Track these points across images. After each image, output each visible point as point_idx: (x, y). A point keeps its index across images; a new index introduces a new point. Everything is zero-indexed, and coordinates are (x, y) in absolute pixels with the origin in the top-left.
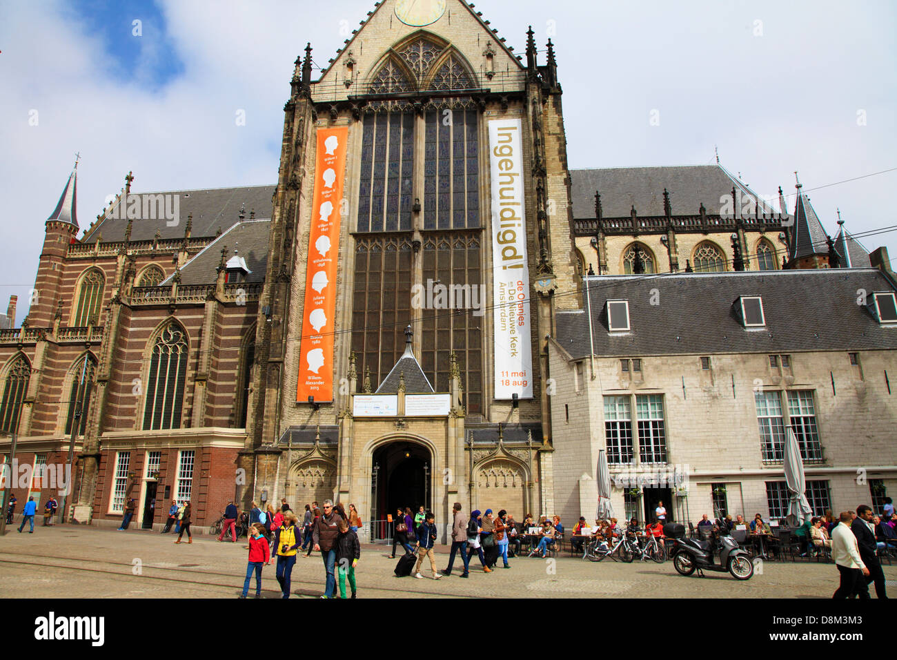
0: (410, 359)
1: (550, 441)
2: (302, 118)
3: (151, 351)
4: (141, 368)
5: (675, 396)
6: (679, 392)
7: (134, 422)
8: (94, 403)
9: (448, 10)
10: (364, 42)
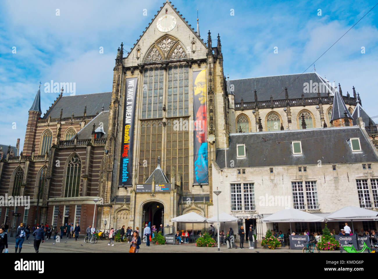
0: (159, 170)
1: (212, 201)
2: (119, 74)
3: (67, 166)
4: (63, 173)
5: (259, 184)
6: (260, 182)
7: (61, 194)
8: (46, 187)
9: (177, 24)
10: (144, 40)
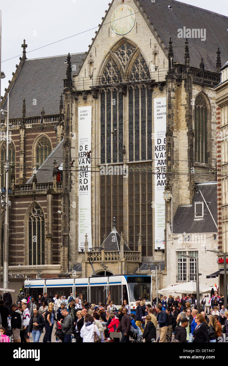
0: (113, 234)
1: (166, 270)
2: (68, 103)
3: (28, 221)
4: (24, 230)
5: (202, 252)
6: (204, 250)
7: (24, 259)
9: (136, 22)
10: (96, 48)
